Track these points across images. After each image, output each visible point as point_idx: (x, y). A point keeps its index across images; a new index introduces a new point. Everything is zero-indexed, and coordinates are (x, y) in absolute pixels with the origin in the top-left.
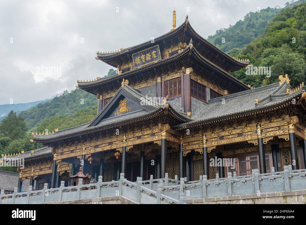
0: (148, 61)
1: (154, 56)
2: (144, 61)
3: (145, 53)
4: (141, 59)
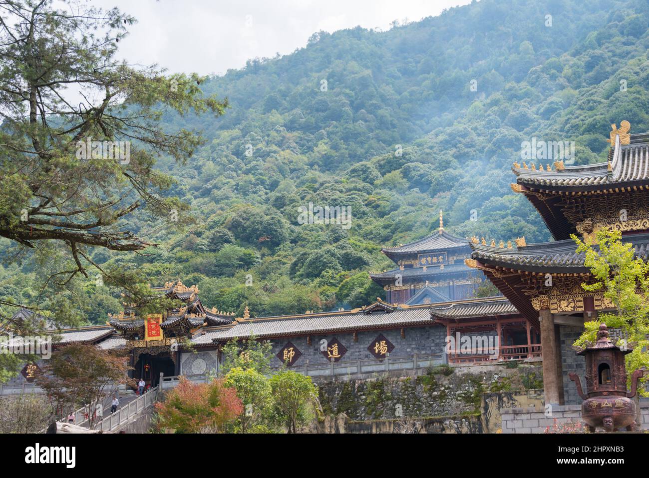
0: (434, 263)
1: (441, 260)
2: (430, 262)
3: (432, 256)
4: (427, 261)
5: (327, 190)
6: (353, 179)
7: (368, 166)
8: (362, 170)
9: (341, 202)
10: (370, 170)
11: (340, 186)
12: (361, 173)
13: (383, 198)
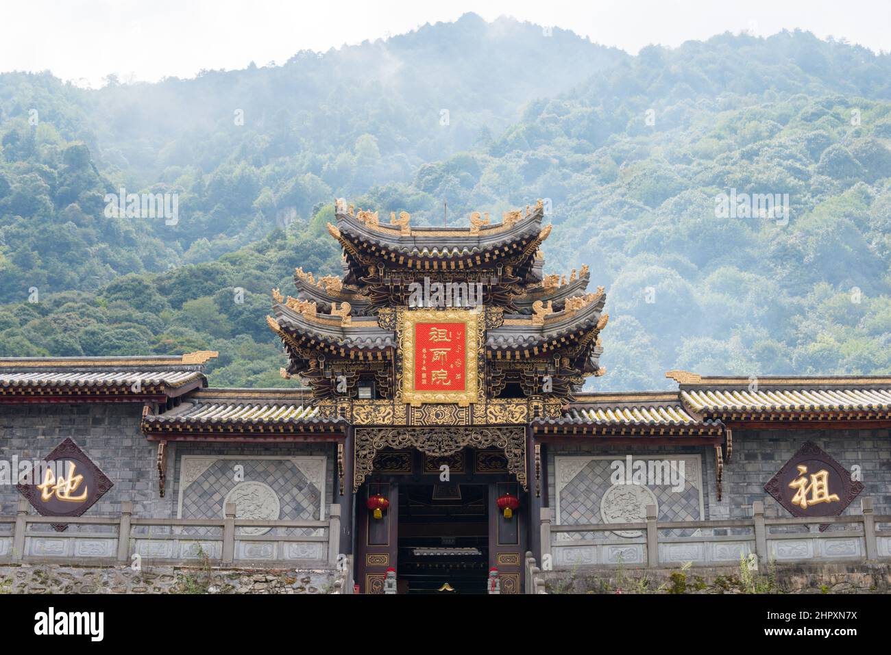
5: (72, 314)
6: (119, 302)
7: (145, 283)
8: (133, 289)
9: (107, 338)
10: (148, 291)
11: (99, 311)
12: (132, 293)
13: (189, 341)
